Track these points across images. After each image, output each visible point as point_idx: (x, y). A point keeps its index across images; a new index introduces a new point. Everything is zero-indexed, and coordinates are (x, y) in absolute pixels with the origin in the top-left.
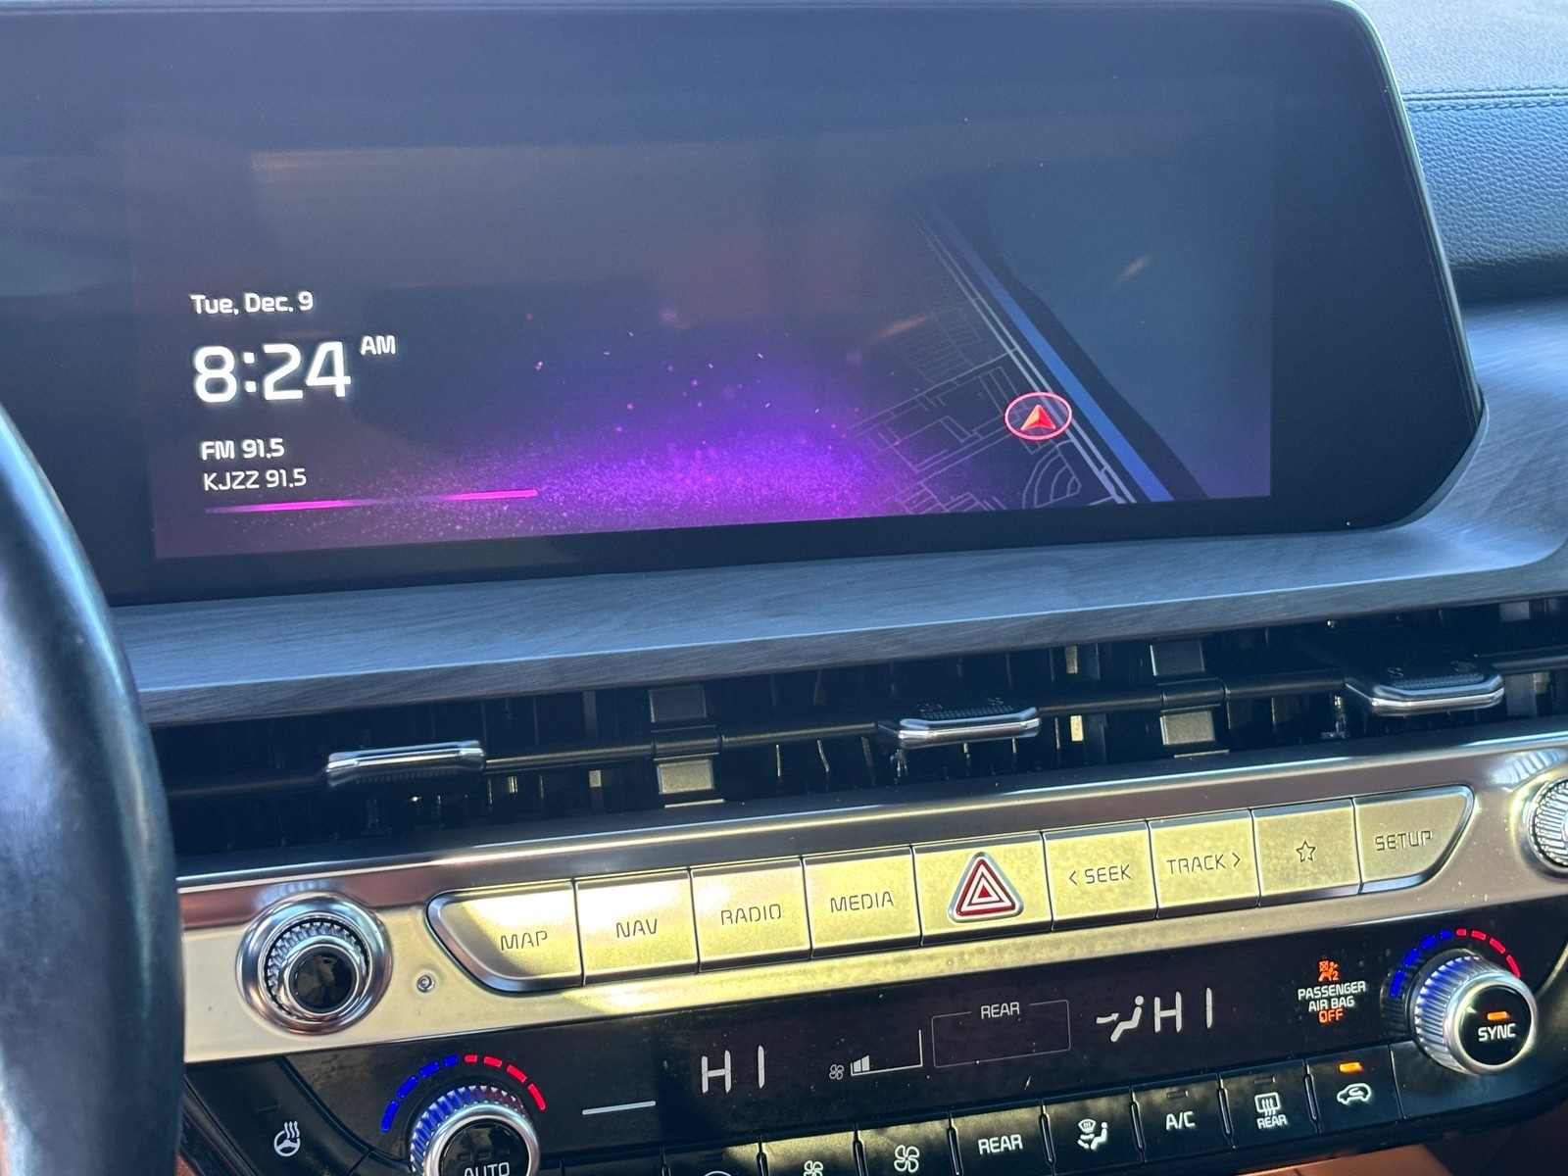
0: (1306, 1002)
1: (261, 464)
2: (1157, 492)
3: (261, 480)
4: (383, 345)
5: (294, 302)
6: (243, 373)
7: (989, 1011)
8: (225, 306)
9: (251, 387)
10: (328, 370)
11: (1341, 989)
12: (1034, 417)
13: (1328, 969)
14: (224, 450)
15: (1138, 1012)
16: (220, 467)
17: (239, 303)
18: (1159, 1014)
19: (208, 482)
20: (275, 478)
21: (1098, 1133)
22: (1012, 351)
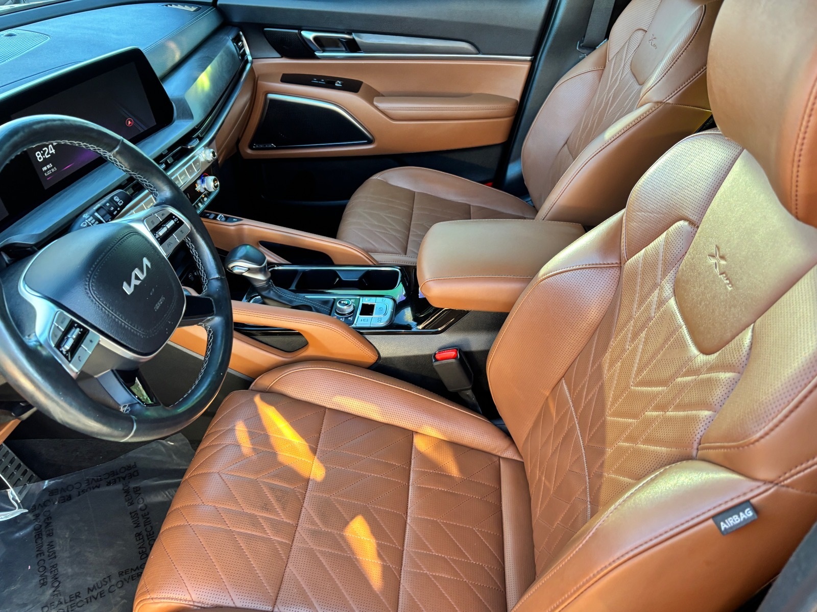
1: (50, 169)
2: (145, 128)
4: (56, 143)
6: (42, 155)
9: (44, 157)
10: (51, 150)
12: (129, 122)
14: (45, 169)
19: (46, 174)
20: (53, 170)
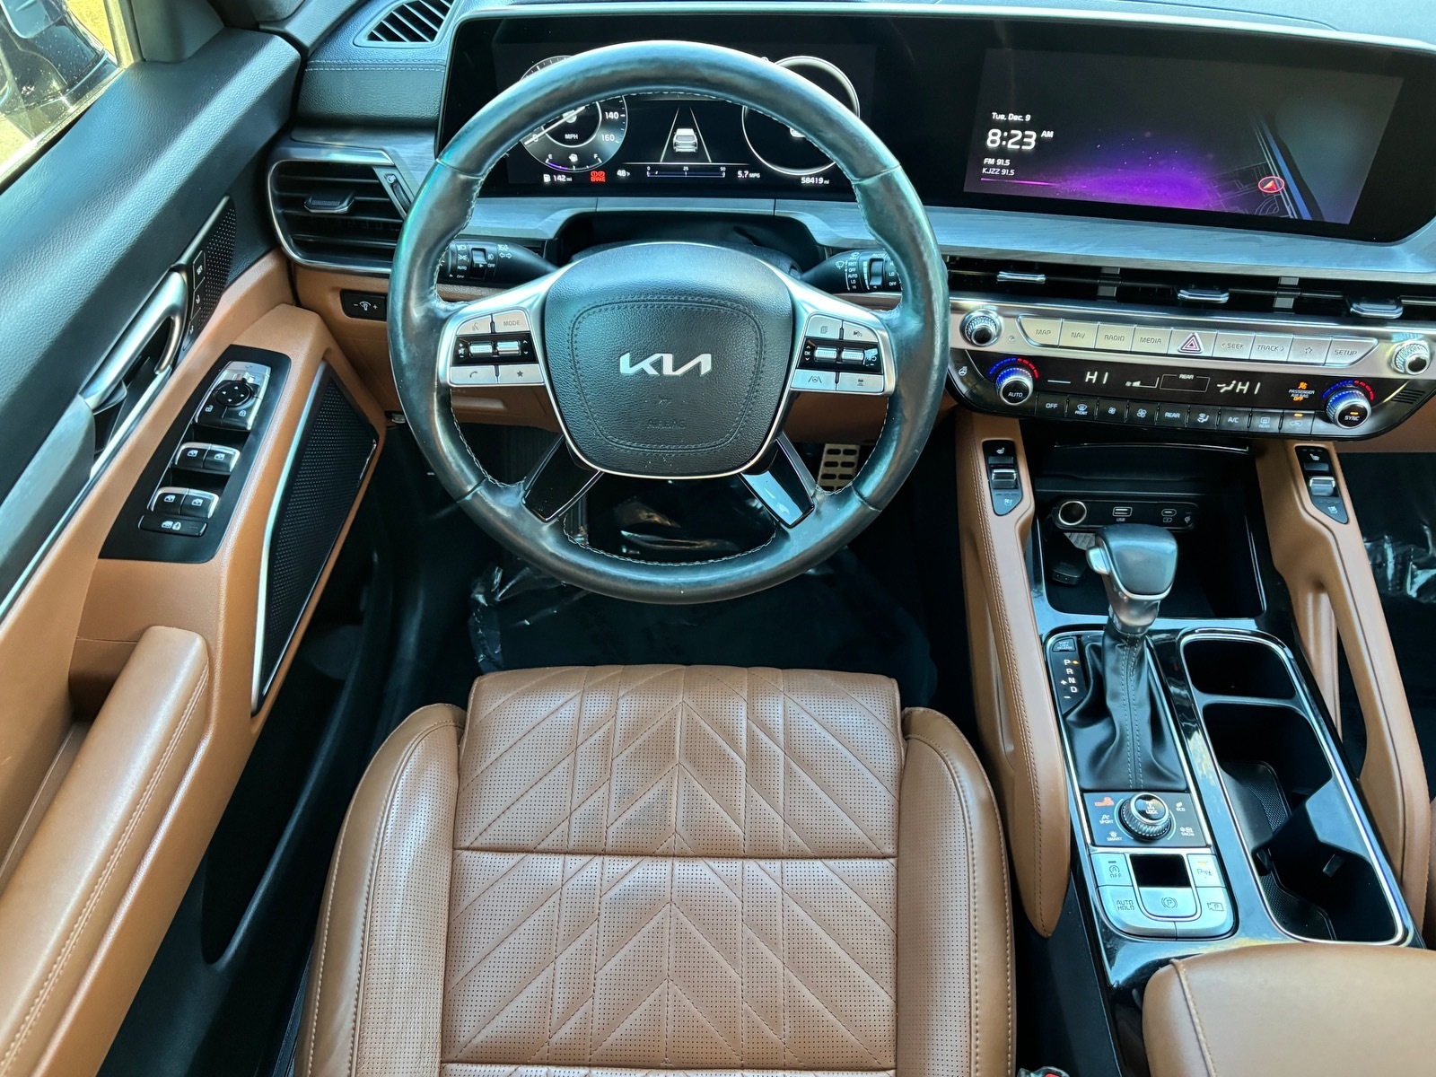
0: (1291, 394)
1: (1002, 167)
2: (1306, 216)
3: (1000, 172)
4: (1048, 134)
5: (1024, 118)
6: (1002, 139)
7: (1183, 376)
8: (1002, 117)
9: (1004, 143)
11: (1305, 392)
12: (1269, 185)
13: (1303, 385)
14: (991, 161)
15: (1232, 386)
16: (989, 167)
17: (1007, 117)
18: (1240, 387)
19: (984, 170)
20: (1004, 172)
21: (1205, 418)
22: (1269, 161)
